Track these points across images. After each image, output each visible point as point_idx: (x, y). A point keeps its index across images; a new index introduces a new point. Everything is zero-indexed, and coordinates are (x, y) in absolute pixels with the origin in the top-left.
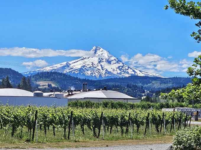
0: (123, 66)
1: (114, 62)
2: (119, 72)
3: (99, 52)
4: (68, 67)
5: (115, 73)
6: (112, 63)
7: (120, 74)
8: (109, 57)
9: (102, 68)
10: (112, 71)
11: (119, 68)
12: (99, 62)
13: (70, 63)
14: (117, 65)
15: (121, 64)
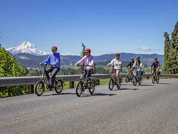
0: (37, 50)
1: (34, 48)
2: (36, 52)
3: (27, 44)
4: (14, 49)
5: (34, 52)
6: (33, 48)
7: (37, 52)
8: (32, 46)
9: (29, 50)
10: (33, 51)
11: (36, 50)
12: (28, 48)
13: (15, 48)
14: (35, 49)
15: (37, 49)
